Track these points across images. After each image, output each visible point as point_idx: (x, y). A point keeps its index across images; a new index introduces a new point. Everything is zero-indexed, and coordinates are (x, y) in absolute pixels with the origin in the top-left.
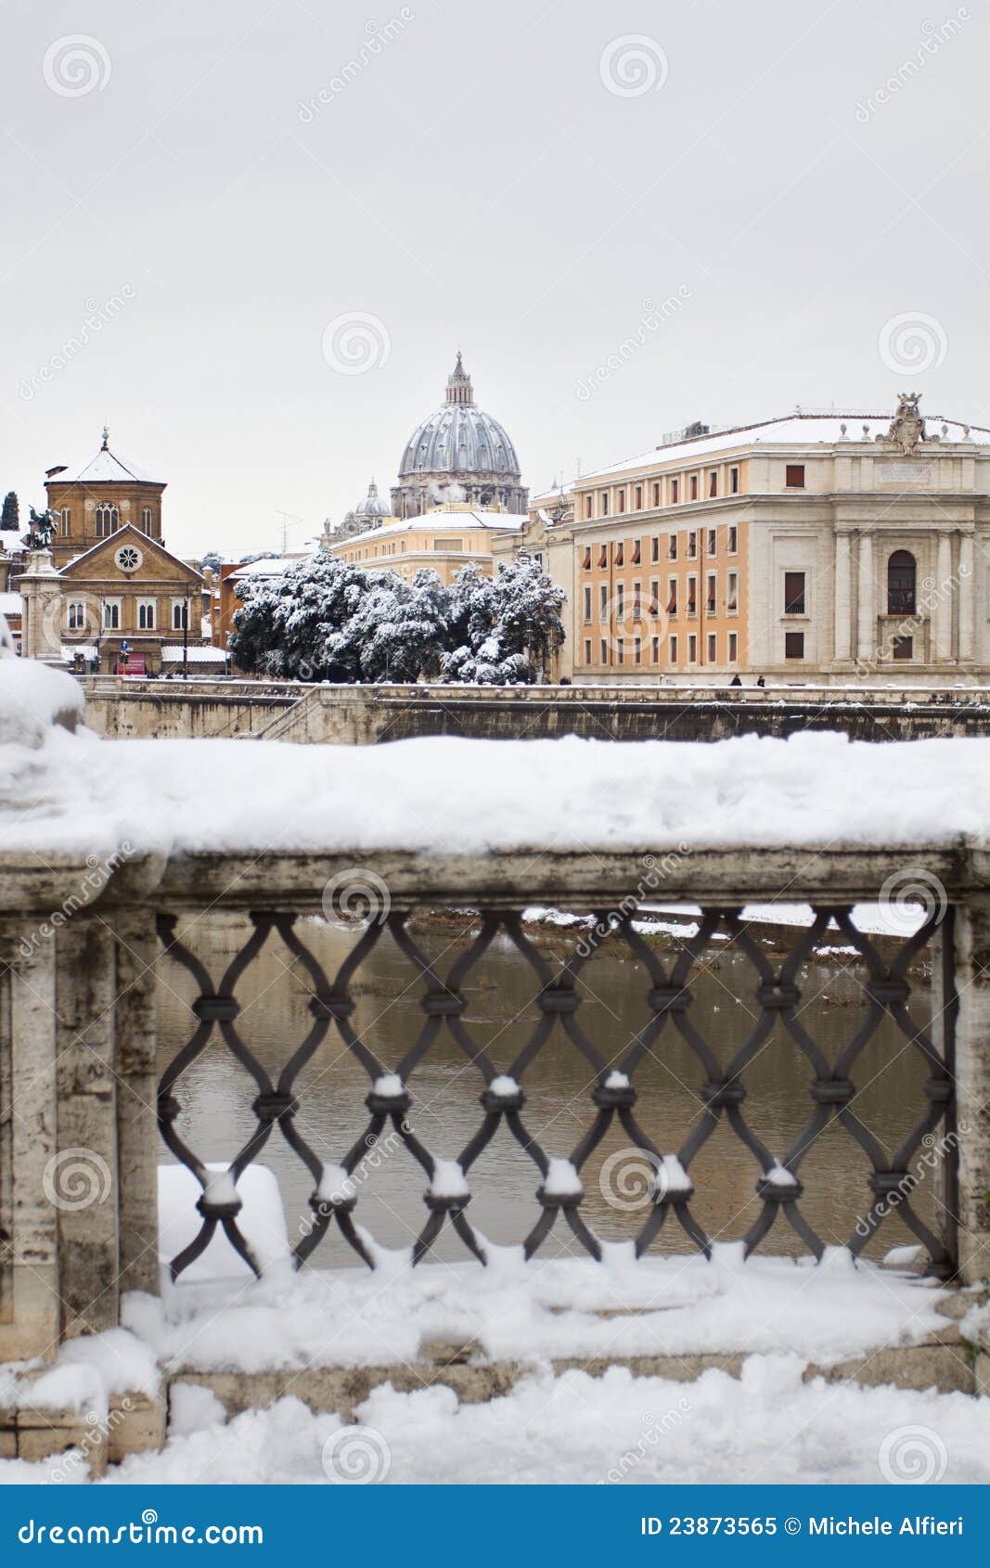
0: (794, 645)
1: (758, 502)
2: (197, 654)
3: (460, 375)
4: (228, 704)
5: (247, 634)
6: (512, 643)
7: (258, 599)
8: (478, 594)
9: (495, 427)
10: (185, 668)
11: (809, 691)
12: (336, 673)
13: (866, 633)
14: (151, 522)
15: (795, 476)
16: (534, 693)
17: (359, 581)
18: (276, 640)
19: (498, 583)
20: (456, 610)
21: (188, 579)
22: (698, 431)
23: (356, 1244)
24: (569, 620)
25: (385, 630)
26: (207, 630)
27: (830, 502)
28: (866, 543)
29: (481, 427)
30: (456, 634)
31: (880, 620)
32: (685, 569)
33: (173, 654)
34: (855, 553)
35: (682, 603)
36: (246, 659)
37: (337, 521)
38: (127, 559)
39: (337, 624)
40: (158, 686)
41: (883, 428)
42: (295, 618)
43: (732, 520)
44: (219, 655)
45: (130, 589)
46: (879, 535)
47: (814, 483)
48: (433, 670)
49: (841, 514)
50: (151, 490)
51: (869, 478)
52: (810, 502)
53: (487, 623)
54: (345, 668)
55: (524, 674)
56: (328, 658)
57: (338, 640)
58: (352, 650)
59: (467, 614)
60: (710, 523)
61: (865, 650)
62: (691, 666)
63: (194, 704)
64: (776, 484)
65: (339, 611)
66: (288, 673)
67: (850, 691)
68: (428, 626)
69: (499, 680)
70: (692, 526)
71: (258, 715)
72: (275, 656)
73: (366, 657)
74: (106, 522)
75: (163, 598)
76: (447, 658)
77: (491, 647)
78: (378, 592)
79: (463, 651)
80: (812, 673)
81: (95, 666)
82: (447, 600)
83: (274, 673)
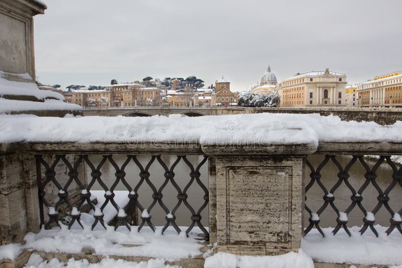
0: (311, 102)
1: (306, 83)
2: (233, 104)
3: (269, 68)
4: (237, 110)
5: (240, 101)
6: (274, 102)
7: (241, 97)
8: (269, 96)
9: (274, 75)
10: (232, 106)
11: (312, 108)
12: (251, 106)
13: (321, 101)
14: (228, 87)
15: (311, 80)
16: (276, 109)
17: (254, 94)
18: (243, 102)
19: (272, 94)
20: (266, 98)
21: (233, 95)
22: (298, 74)
23: (80, 224)
24: (281, 99)
25: (257, 101)
26: (235, 101)
27: (316, 83)
28: (321, 89)
29: (272, 75)
30: (266, 101)
31: (323, 99)
32: (297, 92)
33: (230, 104)
34: (319, 90)
35: (296, 97)
36: (239, 104)
37: (253, 87)
38: (225, 92)
39: (251, 100)
40: (228, 107)
41: (324, 73)
42: (246, 99)
43: (303, 86)
44: (236, 104)
45: (225, 96)
46: (323, 87)
47: (314, 81)
48: (263, 106)
49: (317, 85)
50: (228, 84)
51: (321, 80)
52: (313, 83)
53: (270, 99)
54: (252, 106)
55: (275, 106)
56: (250, 104)
57: (251, 102)
58: (253, 103)
59: (267, 99)
60: (300, 86)
61: (321, 103)
62: (297, 105)
63: (233, 110)
64: (309, 81)
65: (251, 98)
66: (245, 106)
67: (318, 108)
68: (262, 100)
69: (271, 107)
70: (298, 86)
71: (240, 112)
72: (243, 104)
73: (255, 104)
74: (222, 87)
75: (229, 97)
76: (265, 104)
77: (271, 103)
78: (256, 96)
79: (267, 103)
80: (313, 106)
81: (221, 106)
82: (265, 97)
83: (243, 106)
